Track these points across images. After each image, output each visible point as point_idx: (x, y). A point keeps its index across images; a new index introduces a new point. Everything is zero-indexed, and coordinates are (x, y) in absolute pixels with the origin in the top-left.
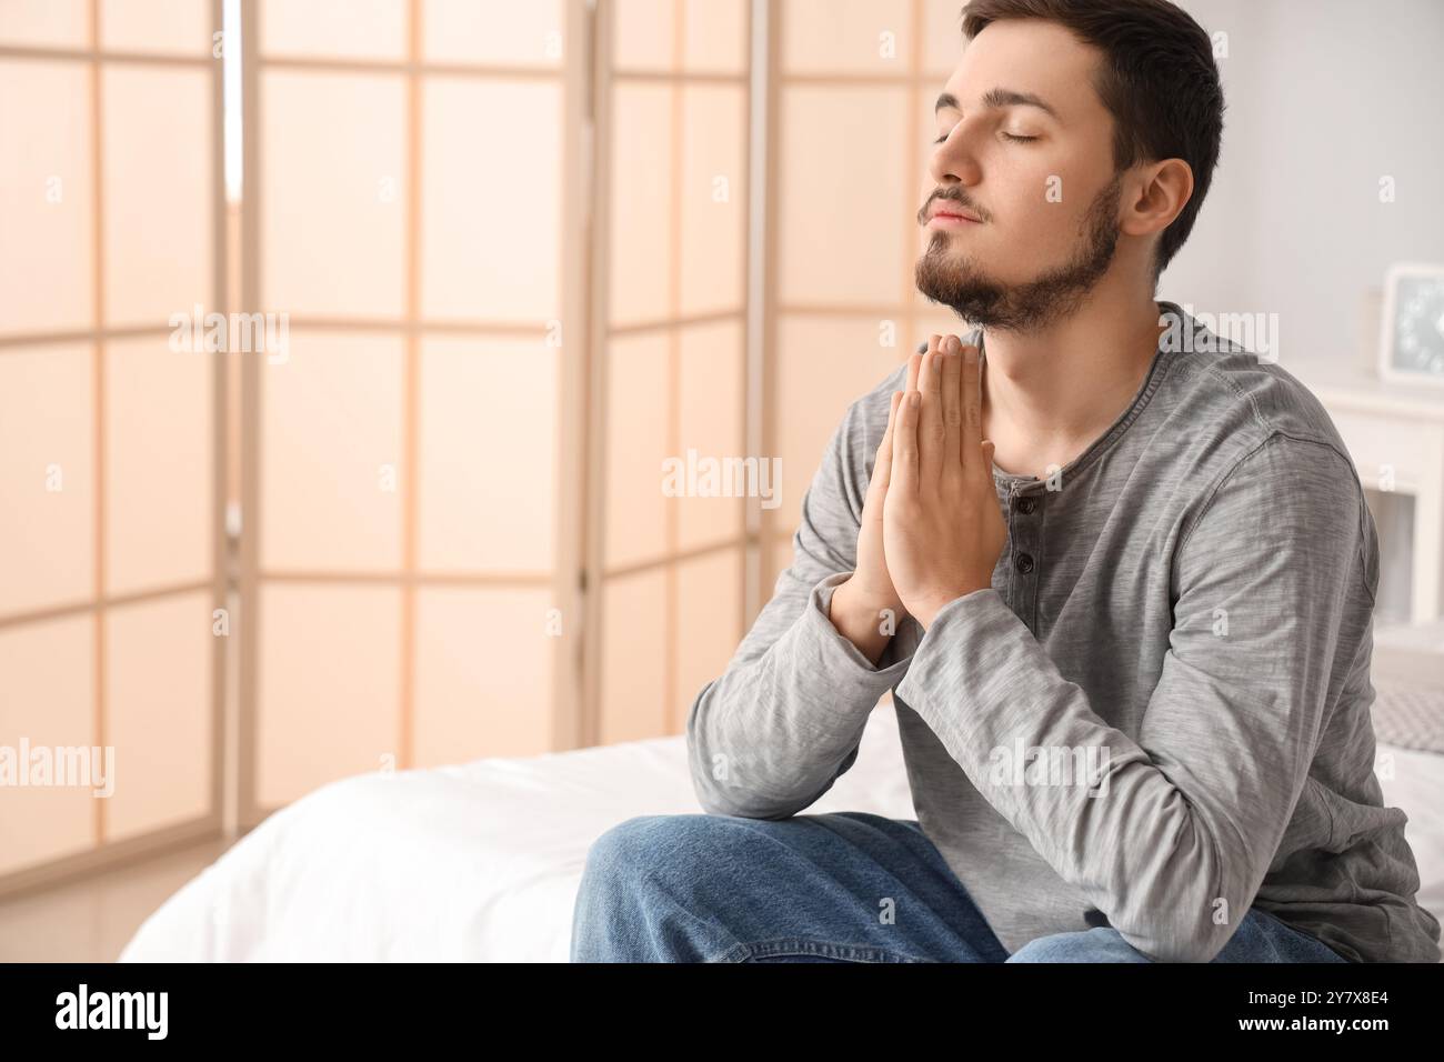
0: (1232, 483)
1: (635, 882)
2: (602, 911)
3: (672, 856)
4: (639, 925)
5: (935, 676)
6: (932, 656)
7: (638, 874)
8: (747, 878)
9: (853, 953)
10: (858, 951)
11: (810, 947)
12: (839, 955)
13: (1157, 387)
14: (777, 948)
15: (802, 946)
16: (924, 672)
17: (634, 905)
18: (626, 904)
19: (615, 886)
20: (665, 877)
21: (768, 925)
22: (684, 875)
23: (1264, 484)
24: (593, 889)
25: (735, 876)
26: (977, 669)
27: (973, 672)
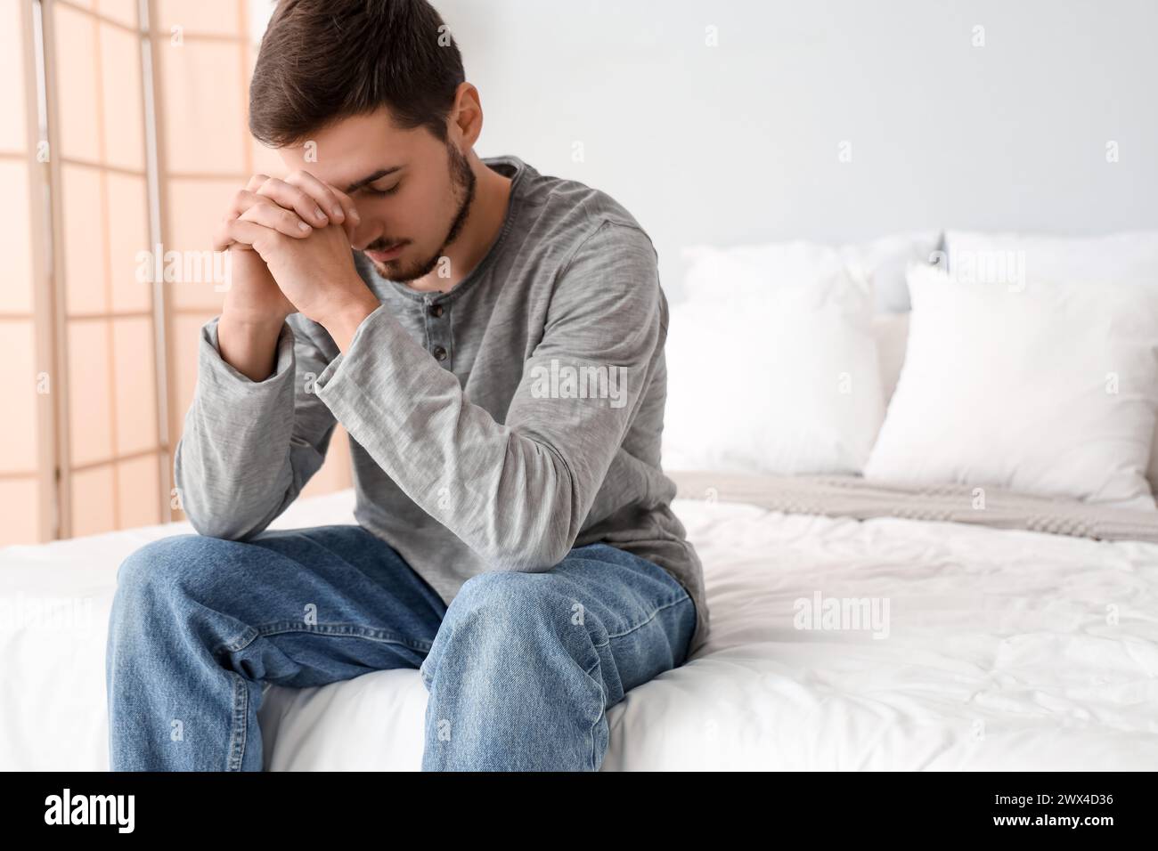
1: (165, 588)
2: (138, 614)
3: (194, 566)
4: (170, 621)
7: (166, 582)
8: (253, 579)
9: (330, 629)
10: (334, 627)
11: (297, 626)
12: (319, 631)
14: (273, 628)
15: (291, 626)
17: (165, 606)
18: (159, 605)
19: (149, 592)
20: (189, 581)
21: (266, 613)
22: (204, 580)
24: (129, 597)
25: (243, 579)
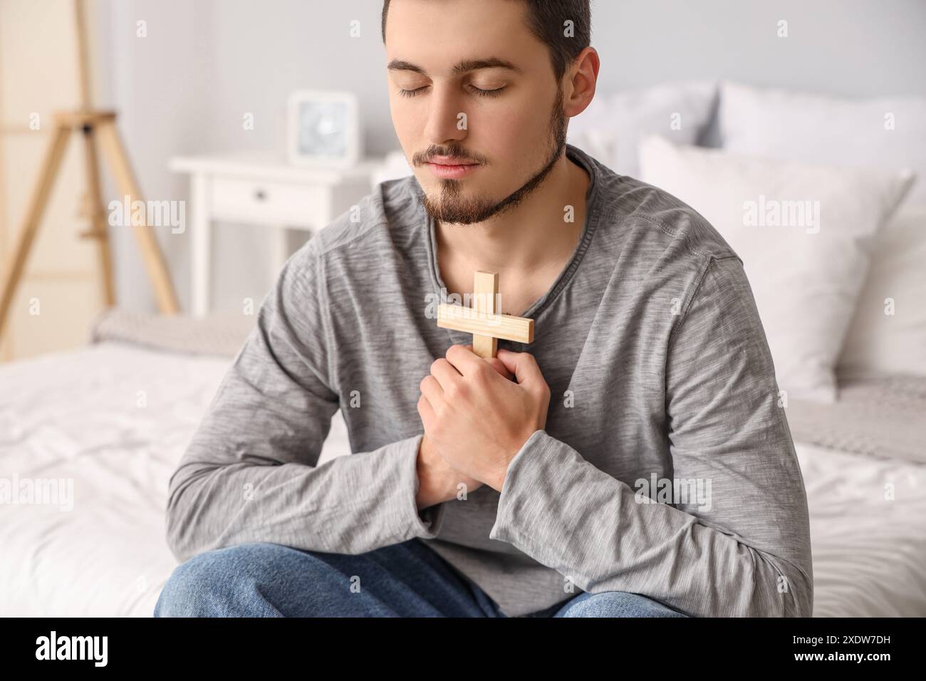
0: (696, 304)
5: (521, 513)
6: (514, 498)
13: (594, 231)
16: (511, 511)
23: (718, 301)
26: (554, 496)
27: (552, 499)
